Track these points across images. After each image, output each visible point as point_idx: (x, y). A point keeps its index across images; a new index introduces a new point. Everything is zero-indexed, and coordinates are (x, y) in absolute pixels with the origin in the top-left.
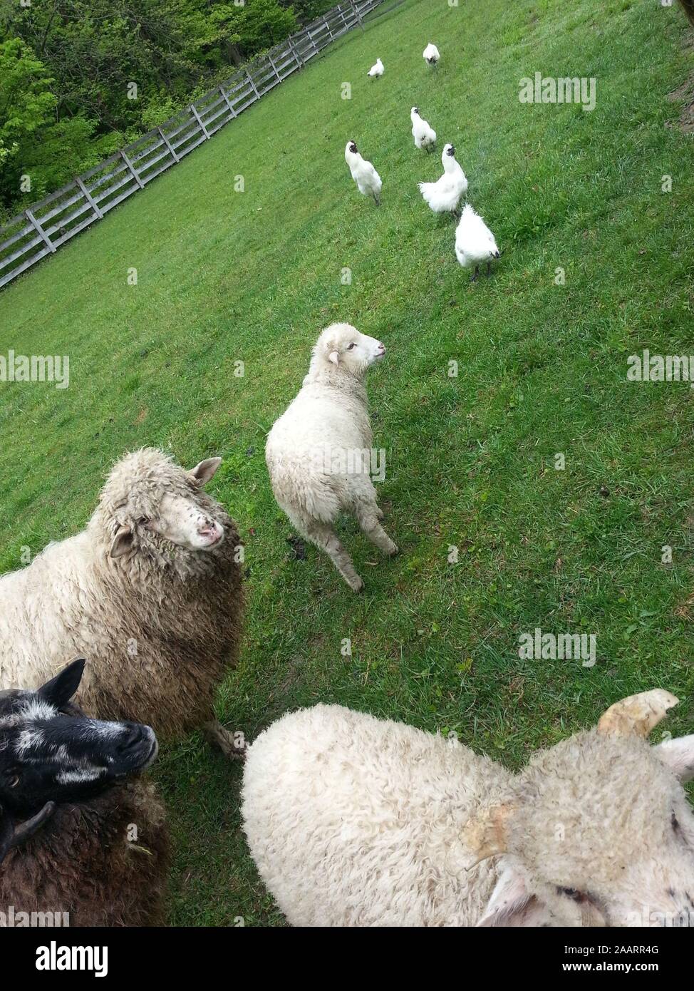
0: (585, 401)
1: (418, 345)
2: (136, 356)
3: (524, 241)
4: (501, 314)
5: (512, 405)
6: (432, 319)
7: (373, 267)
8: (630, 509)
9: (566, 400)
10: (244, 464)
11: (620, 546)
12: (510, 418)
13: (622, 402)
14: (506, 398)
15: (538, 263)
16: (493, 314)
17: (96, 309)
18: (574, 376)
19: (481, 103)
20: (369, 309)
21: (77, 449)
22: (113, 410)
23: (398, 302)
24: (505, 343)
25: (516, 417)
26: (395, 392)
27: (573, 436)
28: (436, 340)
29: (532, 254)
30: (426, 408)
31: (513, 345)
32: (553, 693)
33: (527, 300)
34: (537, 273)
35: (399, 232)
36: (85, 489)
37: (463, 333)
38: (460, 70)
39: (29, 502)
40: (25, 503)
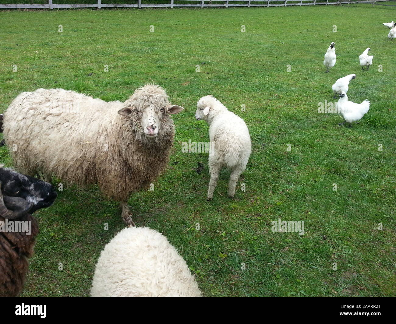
0: (345, 200)
1: (300, 132)
2: (200, 62)
3: (370, 125)
4: (339, 145)
5: (316, 180)
6: (312, 127)
7: (306, 93)
8: (329, 251)
9: (338, 194)
10: (205, 126)
11: (314, 261)
12: (312, 184)
13: (358, 211)
14: (316, 175)
15: (369, 137)
16: (337, 142)
17: (200, 37)
18: (348, 188)
20: (292, 106)
21: (157, 79)
22: (178, 74)
23: (305, 112)
24: (332, 156)
25: (314, 185)
26: (277, 142)
27: (330, 208)
28: (308, 135)
29: (369, 132)
30: (284, 156)
31: (335, 159)
32: (246, 291)
33: (354, 147)
34: (365, 140)
35: (326, 87)
37: (320, 141)
39: (128, 84)
40: (127, 83)
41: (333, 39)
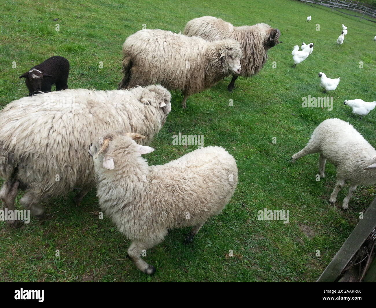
0: (267, 177)
1: (243, 114)
3: (303, 118)
4: (274, 131)
5: (248, 157)
6: (255, 111)
7: (257, 79)
8: (245, 217)
9: (263, 172)
11: (232, 223)
12: (244, 160)
13: (276, 188)
14: (249, 153)
15: (300, 128)
16: (272, 128)
18: (272, 168)
19: (337, 68)
20: (242, 90)
21: (122, 37)
23: (252, 97)
24: (266, 139)
25: (245, 161)
26: (223, 119)
27: (254, 182)
28: (249, 118)
29: (301, 124)
30: (226, 132)
31: (267, 142)
32: (171, 239)
33: (285, 135)
34: (296, 131)
35: (275, 78)
36: (112, 51)
37: (258, 125)
38: (343, 53)
39: (93, 37)
40: (91, 36)
41: (291, 33)
